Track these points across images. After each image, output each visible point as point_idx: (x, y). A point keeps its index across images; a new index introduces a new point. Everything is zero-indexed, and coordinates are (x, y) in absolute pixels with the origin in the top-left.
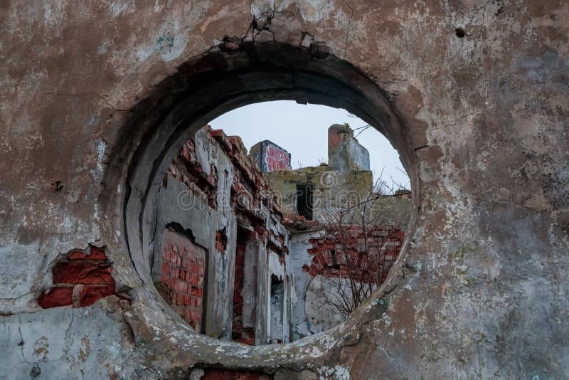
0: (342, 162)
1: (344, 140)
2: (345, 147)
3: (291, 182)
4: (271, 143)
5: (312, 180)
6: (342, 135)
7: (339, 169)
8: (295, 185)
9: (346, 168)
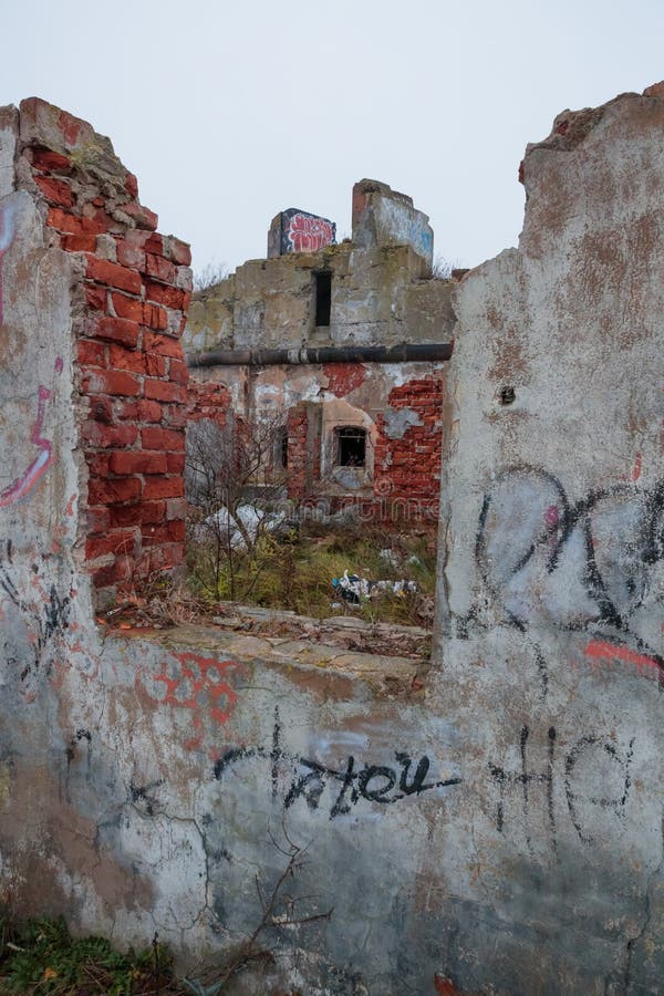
0: (368, 236)
1: (370, 203)
2: (371, 213)
3: (305, 268)
4: (297, 211)
5: (331, 265)
6: (368, 195)
7: (364, 246)
8: (309, 272)
9: (374, 244)
